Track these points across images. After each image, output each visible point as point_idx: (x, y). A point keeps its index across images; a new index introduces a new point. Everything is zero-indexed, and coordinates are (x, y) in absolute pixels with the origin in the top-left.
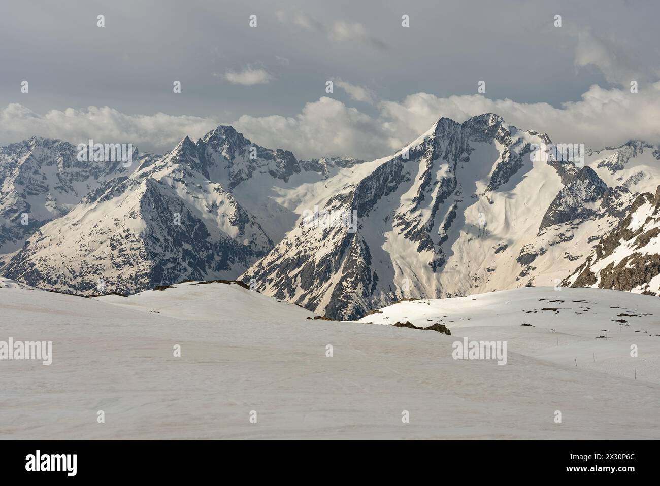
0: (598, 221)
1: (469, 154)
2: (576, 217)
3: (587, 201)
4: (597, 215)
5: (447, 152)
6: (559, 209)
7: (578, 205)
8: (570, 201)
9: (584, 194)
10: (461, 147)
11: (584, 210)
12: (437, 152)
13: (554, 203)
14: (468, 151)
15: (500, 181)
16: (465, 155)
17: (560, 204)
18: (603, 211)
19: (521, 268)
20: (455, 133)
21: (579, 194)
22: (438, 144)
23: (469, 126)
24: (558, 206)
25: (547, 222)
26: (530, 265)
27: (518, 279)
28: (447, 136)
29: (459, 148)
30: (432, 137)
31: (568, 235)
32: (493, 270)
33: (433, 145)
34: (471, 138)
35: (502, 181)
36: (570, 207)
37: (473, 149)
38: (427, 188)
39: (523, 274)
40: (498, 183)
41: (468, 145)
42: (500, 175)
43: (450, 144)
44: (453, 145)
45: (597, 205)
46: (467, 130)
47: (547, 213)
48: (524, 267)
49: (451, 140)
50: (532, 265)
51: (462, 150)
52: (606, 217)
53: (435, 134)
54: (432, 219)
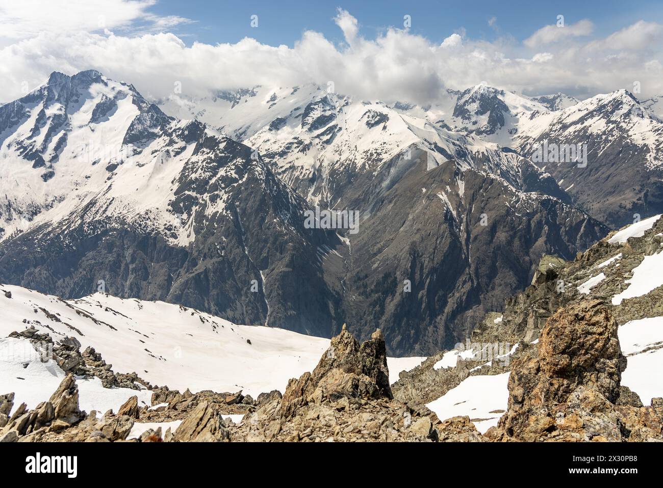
0: (158, 140)
1: (79, 98)
2: (144, 137)
3: (150, 127)
4: (158, 136)
5: (59, 96)
6: (132, 133)
7: (145, 130)
8: (140, 127)
9: (149, 122)
10: (71, 93)
11: (149, 132)
12: (51, 96)
13: (129, 129)
14: (78, 95)
15: (99, 116)
16: (75, 98)
17: (133, 130)
18: (161, 133)
19: (108, 174)
20: (66, 83)
21: (145, 122)
22: (52, 91)
23: (77, 78)
24: (131, 131)
25: (126, 142)
26: (114, 172)
27: (106, 182)
28: (59, 85)
29: (69, 93)
30: (47, 85)
31: (139, 150)
32: (89, 177)
33: (47, 91)
34: (80, 86)
35: (101, 115)
36: (139, 131)
37: (81, 94)
38: (42, 122)
39: (109, 179)
40: (97, 116)
41: (77, 91)
42: (99, 111)
43: (62, 90)
44: (65, 91)
45: (157, 130)
46: (76, 81)
47: (125, 136)
48: (110, 173)
49: (62, 88)
50: (115, 172)
51: (72, 95)
52: (163, 137)
53: (49, 83)
54: (45, 144)
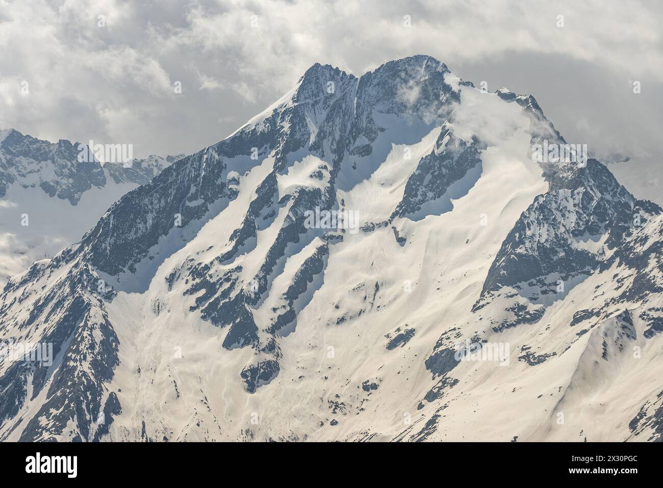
0: (597, 278)
1: (372, 140)
2: (552, 268)
3: (577, 234)
4: (598, 262)
5: (321, 135)
6: (518, 251)
7: (560, 242)
8: (542, 234)
9: (573, 218)
10: (354, 125)
11: (569, 251)
12: (298, 136)
13: (511, 236)
14: (370, 133)
15: (424, 195)
16: (362, 141)
17: (522, 242)
18: (609, 253)
19: (430, 382)
20: (344, 97)
21: (559, 218)
22: (303, 119)
23: (375, 81)
24: (516, 245)
25: (493, 283)
26: (449, 374)
27: (421, 406)
28: (325, 103)
29: (349, 127)
30: (291, 105)
31: (532, 308)
32: (375, 387)
33: (291, 121)
34: (380, 106)
35: (430, 194)
36: (541, 247)
37: (382, 130)
38: (265, 211)
39: (432, 396)
40: (419, 197)
41: (370, 121)
42: (426, 182)
43: (329, 118)
44: (338, 121)
45: (597, 246)
46: (372, 91)
47: (496, 261)
48: (438, 379)
49: (333, 110)
50: (452, 374)
51: (356, 131)
52: (614, 270)
53: (296, 99)
54: (265, 277)
